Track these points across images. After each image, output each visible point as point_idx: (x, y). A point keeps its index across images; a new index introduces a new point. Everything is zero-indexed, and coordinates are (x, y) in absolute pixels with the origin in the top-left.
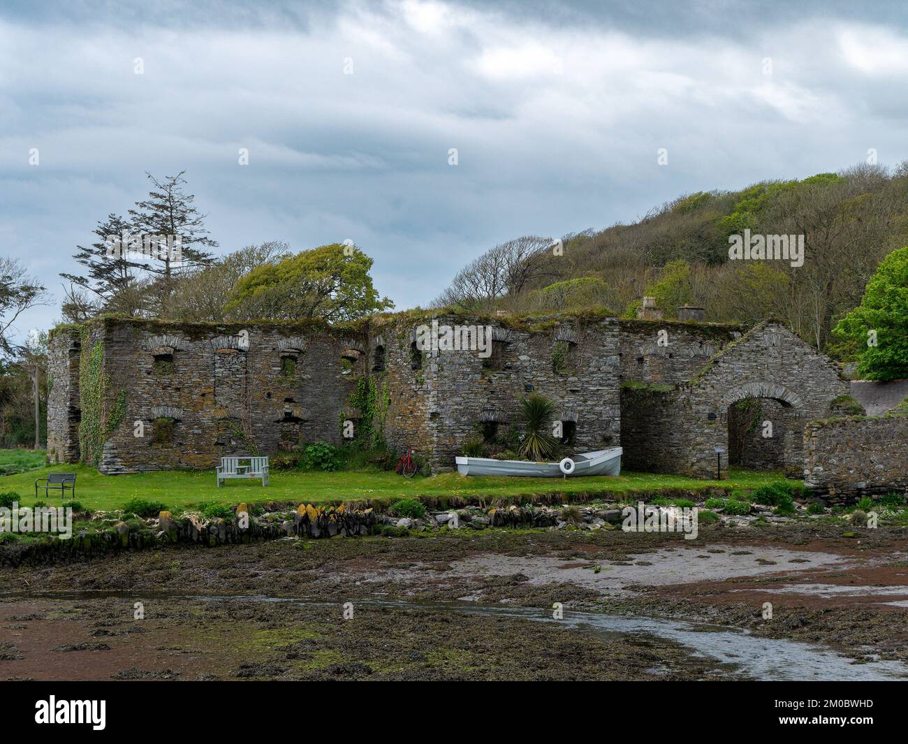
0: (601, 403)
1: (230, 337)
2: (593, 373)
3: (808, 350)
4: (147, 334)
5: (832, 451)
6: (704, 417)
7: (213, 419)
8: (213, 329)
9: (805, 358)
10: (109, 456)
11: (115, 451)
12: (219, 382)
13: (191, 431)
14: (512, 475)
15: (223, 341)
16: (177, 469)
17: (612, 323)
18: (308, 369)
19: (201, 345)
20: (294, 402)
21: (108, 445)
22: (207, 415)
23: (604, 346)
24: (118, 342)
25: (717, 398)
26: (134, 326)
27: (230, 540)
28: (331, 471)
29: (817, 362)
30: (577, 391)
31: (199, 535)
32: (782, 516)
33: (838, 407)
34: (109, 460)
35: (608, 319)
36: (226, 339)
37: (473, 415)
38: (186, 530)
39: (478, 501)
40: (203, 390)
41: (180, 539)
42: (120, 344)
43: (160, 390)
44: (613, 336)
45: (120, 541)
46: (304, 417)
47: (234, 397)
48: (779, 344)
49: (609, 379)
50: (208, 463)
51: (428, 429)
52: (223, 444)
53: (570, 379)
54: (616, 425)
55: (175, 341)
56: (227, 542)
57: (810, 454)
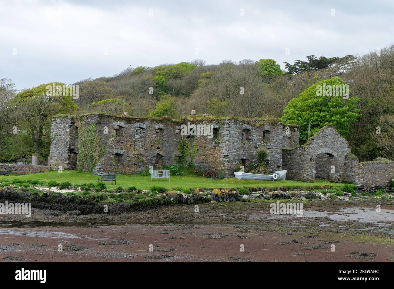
0: (277, 153)
1: (140, 123)
2: (274, 142)
3: (339, 137)
4: (113, 120)
5: (365, 174)
6: (309, 159)
7: (133, 154)
8: (134, 119)
9: (339, 139)
10: (99, 168)
11: (101, 166)
12: (136, 140)
13: (126, 159)
14: (256, 180)
15: (138, 125)
16: (121, 174)
17: (281, 124)
18: (165, 136)
19: (130, 126)
20: (160, 149)
21: (99, 163)
22: (132, 153)
23: (278, 132)
24: (103, 123)
25: (313, 153)
26: (109, 117)
27: (194, 202)
29: (342, 141)
30: (270, 149)
31: (185, 200)
32: (355, 197)
33: (349, 158)
34: (99, 169)
35: (279, 123)
36: (139, 124)
37: (239, 156)
38: (180, 198)
39: (261, 189)
40: (131, 143)
41: (179, 202)
42: (104, 124)
43: (116, 143)
44: (281, 129)
46: (163, 155)
47: (141, 146)
48: (331, 134)
49: (279, 145)
50: (132, 171)
51: (222, 161)
52: (136, 164)
53: (268, 144)
54: (281, 162)
55: (122, 124)
56: (193, 203)
57: (359, 174)
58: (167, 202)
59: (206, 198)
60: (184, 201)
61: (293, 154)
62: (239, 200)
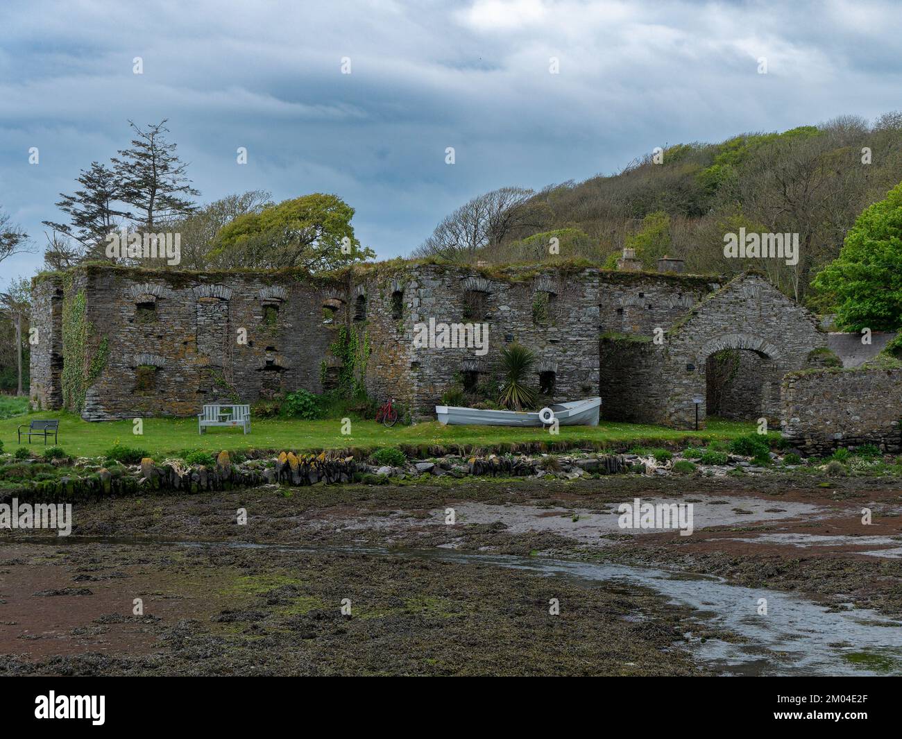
0: (581, 353)
1: (212, 286)
2: (573, 323)
3: (786, 302)
4: (129, 282)
5: (809, 402)
6: (683, 368)
7: (194, 367)
8: (195, 278)
9: (784, 310)
10: (91, 403)
11: (98, 398)
12: (201, 331)
13: (172, 379)
14: (491, 425)
15: (205, 290)
16: (159, 416)
17: (592, 274)
18: (290, 318)
19: (183, 294)
20: (276, 351)
21: (91, 392)
22: (190, 363)
23: (584, 297)
24: (100, 290)
25: (696, 349)
26: (117, 274)
27: (212, 487)
28: (312, 419)
29: (795, 314)
30: (557, 341)
31: (181, 482)
32: (758, 466)
33: (815, 359)
34: (91, 407)
35: (588, 270)
36: (208, 288)
37: (454, 365)
38: (168, 477)
39: (458, 450)
40: (185, 338)
41: (162, 486)
42: (103, 292)
43: (142, 338)
44: (593, 287)
45: (103, 488)
46: (286, 366)
47: (216, 345)
48: (758, 296)
49: (589, 330)
50: (190, 410)
51: (408, 378)
52: (205, 392)
53: (549, 329)
54: (595, 375)
55: (158, 289)
56: (208, 489)
57: (787, 405)
58: (124, 486)
59: (250, 476)
60: (177, 485)
61: (651, 352)
62: (358, 480)
